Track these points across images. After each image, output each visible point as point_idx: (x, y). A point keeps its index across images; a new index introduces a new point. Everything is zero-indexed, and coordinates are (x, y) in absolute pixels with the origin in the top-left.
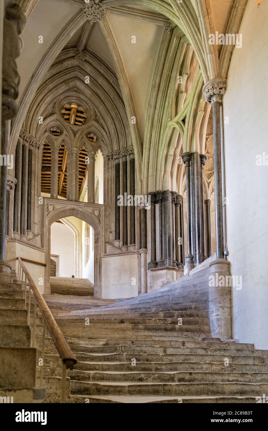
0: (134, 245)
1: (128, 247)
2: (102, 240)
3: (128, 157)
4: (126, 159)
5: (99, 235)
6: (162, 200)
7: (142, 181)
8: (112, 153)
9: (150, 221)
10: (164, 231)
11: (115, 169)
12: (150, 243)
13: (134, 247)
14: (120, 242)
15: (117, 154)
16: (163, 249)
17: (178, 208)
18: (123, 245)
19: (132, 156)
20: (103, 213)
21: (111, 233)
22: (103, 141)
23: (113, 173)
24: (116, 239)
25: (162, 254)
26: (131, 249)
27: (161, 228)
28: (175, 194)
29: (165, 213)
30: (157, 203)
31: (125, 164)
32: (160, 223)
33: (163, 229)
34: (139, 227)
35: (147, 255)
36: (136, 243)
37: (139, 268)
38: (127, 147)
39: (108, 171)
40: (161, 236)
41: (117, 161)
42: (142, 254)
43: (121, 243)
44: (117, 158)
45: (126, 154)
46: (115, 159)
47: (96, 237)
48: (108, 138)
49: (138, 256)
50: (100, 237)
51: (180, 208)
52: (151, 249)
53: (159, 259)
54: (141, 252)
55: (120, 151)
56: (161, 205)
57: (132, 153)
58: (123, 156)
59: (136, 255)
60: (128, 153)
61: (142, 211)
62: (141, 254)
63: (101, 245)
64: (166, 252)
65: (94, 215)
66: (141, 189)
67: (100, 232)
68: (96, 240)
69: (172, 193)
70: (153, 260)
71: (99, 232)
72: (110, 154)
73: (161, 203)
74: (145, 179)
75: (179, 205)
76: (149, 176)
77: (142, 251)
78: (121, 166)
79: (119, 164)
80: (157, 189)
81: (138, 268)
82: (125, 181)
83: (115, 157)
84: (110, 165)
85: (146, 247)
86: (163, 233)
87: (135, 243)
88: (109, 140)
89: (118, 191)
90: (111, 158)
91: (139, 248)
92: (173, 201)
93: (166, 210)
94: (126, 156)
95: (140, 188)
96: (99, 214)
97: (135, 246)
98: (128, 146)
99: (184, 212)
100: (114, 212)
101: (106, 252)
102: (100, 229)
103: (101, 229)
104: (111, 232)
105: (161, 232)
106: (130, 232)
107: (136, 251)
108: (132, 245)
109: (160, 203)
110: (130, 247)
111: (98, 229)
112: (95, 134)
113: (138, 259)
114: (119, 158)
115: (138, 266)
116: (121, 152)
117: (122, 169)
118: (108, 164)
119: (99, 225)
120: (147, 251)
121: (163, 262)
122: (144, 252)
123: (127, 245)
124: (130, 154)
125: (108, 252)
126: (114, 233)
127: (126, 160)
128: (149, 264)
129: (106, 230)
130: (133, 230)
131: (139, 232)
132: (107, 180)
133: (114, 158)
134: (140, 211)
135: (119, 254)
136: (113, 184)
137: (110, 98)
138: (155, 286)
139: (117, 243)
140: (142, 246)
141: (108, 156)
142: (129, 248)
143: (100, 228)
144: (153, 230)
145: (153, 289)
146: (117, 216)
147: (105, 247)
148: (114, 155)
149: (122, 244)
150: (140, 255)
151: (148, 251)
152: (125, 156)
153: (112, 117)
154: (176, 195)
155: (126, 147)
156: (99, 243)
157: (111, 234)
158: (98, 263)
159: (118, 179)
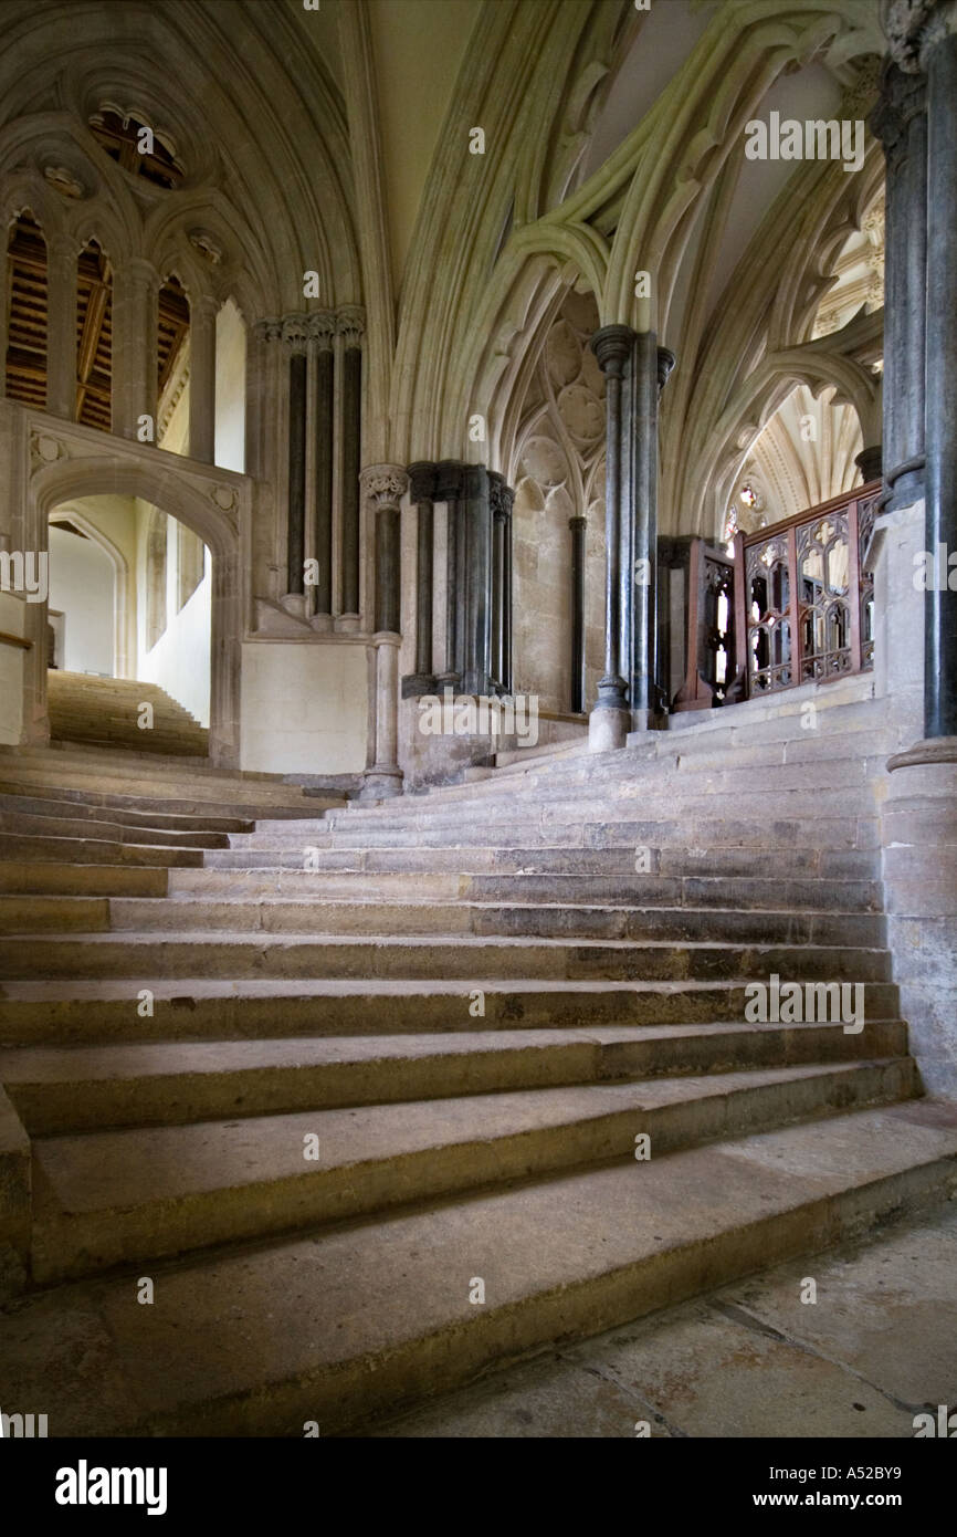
0: (356, 617)
1: (332, 620)
2: (242, 587)
3: (337, 341)
4: (331, 346)
5: (233, 572)
6: (458, 493)
7: (389, 424)
8: (280, 316)
9: (414, 552)
10: (465, 590)
11: (288, 370)
12: (413, 620)
13: (355, 622)
14: (303, 602)
15: (301, 322)
16: (458, 641)
17: (502, 525)
18: (316, 612)
19: (351, 340)
20: (249, 504)
21: (272, 569)
22: (249, 272)
23: (282, 383)
24: (289, 592)
25: (454, 655)
26: (346, 625)
27: (451, 578)
28: (500, 481)
29: (470, 534)
30: (441, 500)
31: (327, 362)
32: (452, 561)
33: (461, 583)
34: (372, 565)
35: (401, 653)
36: (362, 611)
37: (369, 688)
38: (335, 307)
39: (264, 372)
40: (453, 602)
41: (297, 346)
42: (381, 647)
43: (309, 606)
44: (297, 336)
45: (332, 327)
46: (291, 338)
47: (221, 576)
48: (265, 260)
49: (368, 653)
50: (236, 576)
51: (506, 527)
52: (414, 638)
53: (444, 670)
54: (378, 642)
55: (310, 314)
56: (456, 507)
57: (354, 330)
58: (321, 333)
59: (364, 647)
60: (342, 327)
61: (385, 518)
62: (377, 648)
63: (240, 603)
64: (470, 653)
65: (217, 503)
66: (387, 447)
67: (236, 562)
68: (220, 583)
69: (493, 476)
70: (421, 669)
71: (233, 561)
72: (272, 319)
73: (456, 501)
74: (402, 419)
75: (504, 518)
76: (416, 410)
77: (383, 638)
78: (312, 367)
79: (305, 360)
80: (445, 456)
81: (367, 689)
82: (325, 413)
83: (289, 331)
84: (271, 356)
85: (396, 628)
86: (461, 595)
87: (357, 611)
88: (270, 273)
89: (299, 444)
90: (274, 333)
91: (372, 629)
92: (493, 501)
93: (472, 523)
94: (332, 335)
95: (383, 443)
96: (234, 504)
97: (359, 620)
98: (338, 303)
99: (513, 542)
100: (286, 506)
101: (254, 628)
102: (234, 552)
103: (240, 553)
104: (274, 569)
105: (451, 590)
106: (340, 576)
107: (361, 636)
108: (349, 615)
109: (452, 502)
110: (341, 620)
111: (230, 551)
112: (217, 240)
113: (369, 659)
114: (304, 338)
115: (369, 682)
116: (316, 318)
117: (315, 376)
118: (264, 353)
119: (232, 539)
120: (399, 642)
121: (459, 681)
122: (392, 642)
123: (330, 612)
124: (348, 330)
125: (262, 626)
126: (283, 572)
127: (330, 350)
128: (406, 680)
129: (256, 559)
130: (350, 570)
131: (372, 579)
132: (258, 402)
133: (285, 335)
134: (378, 516)
135: (303, 639)
136: (283, 418)
137: (281, 123)
138: (432, 750)
139: (293, 603)
140: (386, 624)
141: (266, 325)
142: (336, 623)
143: (237, 550)
144: (423, 579)
145: (424, 757)
146: (297, 519)
147: (254, 611)
148: (289, 325)
149: (313, 608)
150: (373, 649)
151: (405, 640)
152: (327, 332)
153: (283, 195)
154: (499, 485)
155: (331, 305)
156: (233, 597)
157: (273, 573)
158: (229, 659)
159: (300, 404)
